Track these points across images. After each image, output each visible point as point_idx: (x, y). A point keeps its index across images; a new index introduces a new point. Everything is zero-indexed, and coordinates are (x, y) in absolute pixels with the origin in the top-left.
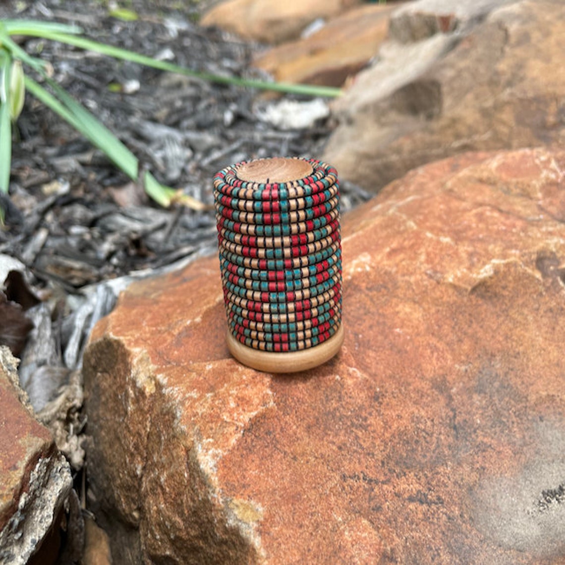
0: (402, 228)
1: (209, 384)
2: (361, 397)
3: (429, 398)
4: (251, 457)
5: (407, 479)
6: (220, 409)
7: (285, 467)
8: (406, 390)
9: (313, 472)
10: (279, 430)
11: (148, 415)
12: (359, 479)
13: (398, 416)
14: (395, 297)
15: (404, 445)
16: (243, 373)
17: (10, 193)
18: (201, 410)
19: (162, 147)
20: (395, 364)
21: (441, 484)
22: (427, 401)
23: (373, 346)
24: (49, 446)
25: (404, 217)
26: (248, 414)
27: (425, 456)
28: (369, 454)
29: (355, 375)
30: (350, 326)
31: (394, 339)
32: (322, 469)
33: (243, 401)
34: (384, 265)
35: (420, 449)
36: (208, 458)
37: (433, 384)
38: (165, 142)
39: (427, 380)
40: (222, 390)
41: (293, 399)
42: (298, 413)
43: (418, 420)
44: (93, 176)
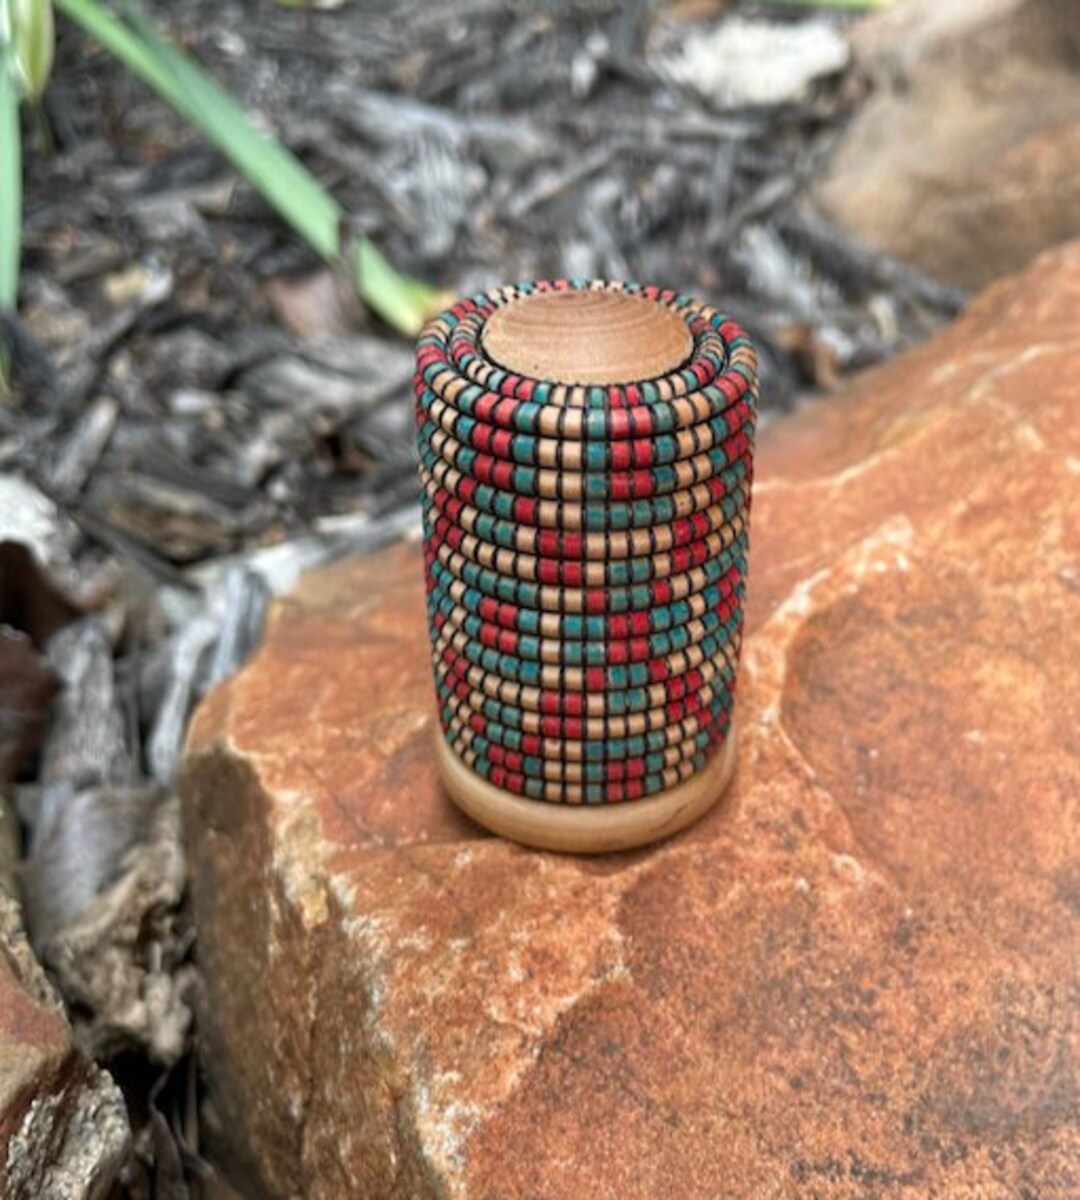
0: (1003, 445)
1: (460, 910)
2: (861, 938)
3: (1046, 930)
4: (559, 1119)
5: (969, 1168)
6: (483, 985)
7: (645, 1146)
8: (984, 907)
9: (719, 1159)
10: (636, 1040)
11: (311, 979)
12: (840, 1172)
13: (958, 985)
14: (972, 640)
15: (968, 1064)
16: (550, 880)
17: (22, 302)
18: (434, 989)
19: (409, 163)
20: (961, 833)
21: (1057, 1176)
22: (1038, 938)
23: (904, 783)
24: (58, 1064)
25: (1011, 412)
26: (556, 1000)
27: (1022, 1092)
28: (872, 1098)
29: (848, 875)
30: (848, 723)
31: (964, 761)
32: (745, 1148)
33: (544, 962)
34: (947, 554)
35: (1011, 1073)
36: (445, 1128)
37: (1060, 887)
38: (416, 151)
39: (1044, 876)
40: (492, 930)
41: (677, 950)
42: (689, 991)
43: (1011, 993)
44: (231, 250)
